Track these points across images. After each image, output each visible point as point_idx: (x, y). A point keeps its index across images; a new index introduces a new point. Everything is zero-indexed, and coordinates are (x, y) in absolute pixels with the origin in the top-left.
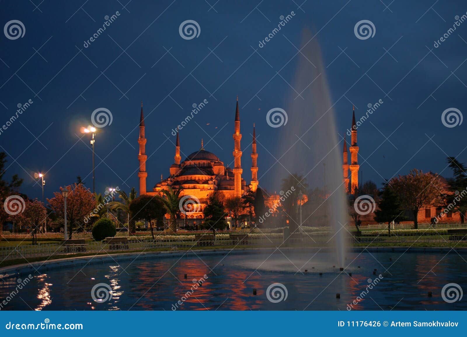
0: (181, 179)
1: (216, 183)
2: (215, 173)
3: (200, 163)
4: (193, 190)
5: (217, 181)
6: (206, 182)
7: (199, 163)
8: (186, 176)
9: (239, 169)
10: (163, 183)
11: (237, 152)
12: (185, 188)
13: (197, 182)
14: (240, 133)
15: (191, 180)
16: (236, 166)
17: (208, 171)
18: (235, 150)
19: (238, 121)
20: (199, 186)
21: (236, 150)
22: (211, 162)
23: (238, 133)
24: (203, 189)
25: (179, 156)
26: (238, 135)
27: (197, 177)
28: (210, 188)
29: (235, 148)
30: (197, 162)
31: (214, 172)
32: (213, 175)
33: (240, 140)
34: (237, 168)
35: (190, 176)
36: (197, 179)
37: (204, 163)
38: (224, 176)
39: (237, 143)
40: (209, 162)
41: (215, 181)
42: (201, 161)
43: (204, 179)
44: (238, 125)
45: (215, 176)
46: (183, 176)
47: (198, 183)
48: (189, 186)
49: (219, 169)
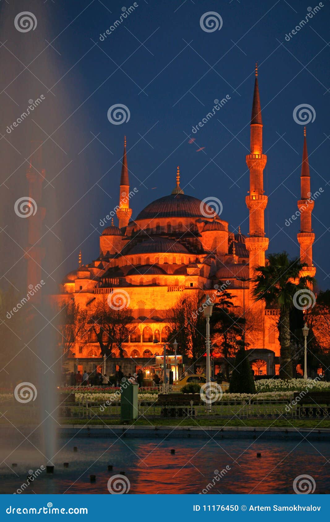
0: (124, 264)
1: (207, 273)
2: (206, 248)
3: (172, 224)
4: (151, 289)
5: (209, 268)
6: (181, 270)
7: (169, 226)
8: (136, 255)
9: (260, 238)
10: (80, 272)
11: (254, 198)
12: (133, 283)
13: (162, 270)
14: (263, 153)
15: (148, 265)
16: (252, 232)
17: (189, 243)
18: (249, 194)
19: (258, 123)
20: (166, 280)
21: (253, 194)
22: (196, 221)
23: (257, 153)
24: (172, 288)
25: (127, 207)
26: (257, 157)
27: (162, 257)
28: (192, 284)
29: (251, 189)
30: (164, 222)
31: (203, 244)
32: (202, 252)
33: (261, 169)
34: (256, 235)
35: (144, 256)
36: (161, 262)
37: (180, 225)
38: (226, 254)
39: (257, 176)
40: (193, 220)
41: (203, 267)
42: (174, 219)
43: (178, 262)
44: (259, 134)
45: (204, 256)
46: (129, 257)
47: (165, 273)
48: (142, 279)
49: (216, 238)
